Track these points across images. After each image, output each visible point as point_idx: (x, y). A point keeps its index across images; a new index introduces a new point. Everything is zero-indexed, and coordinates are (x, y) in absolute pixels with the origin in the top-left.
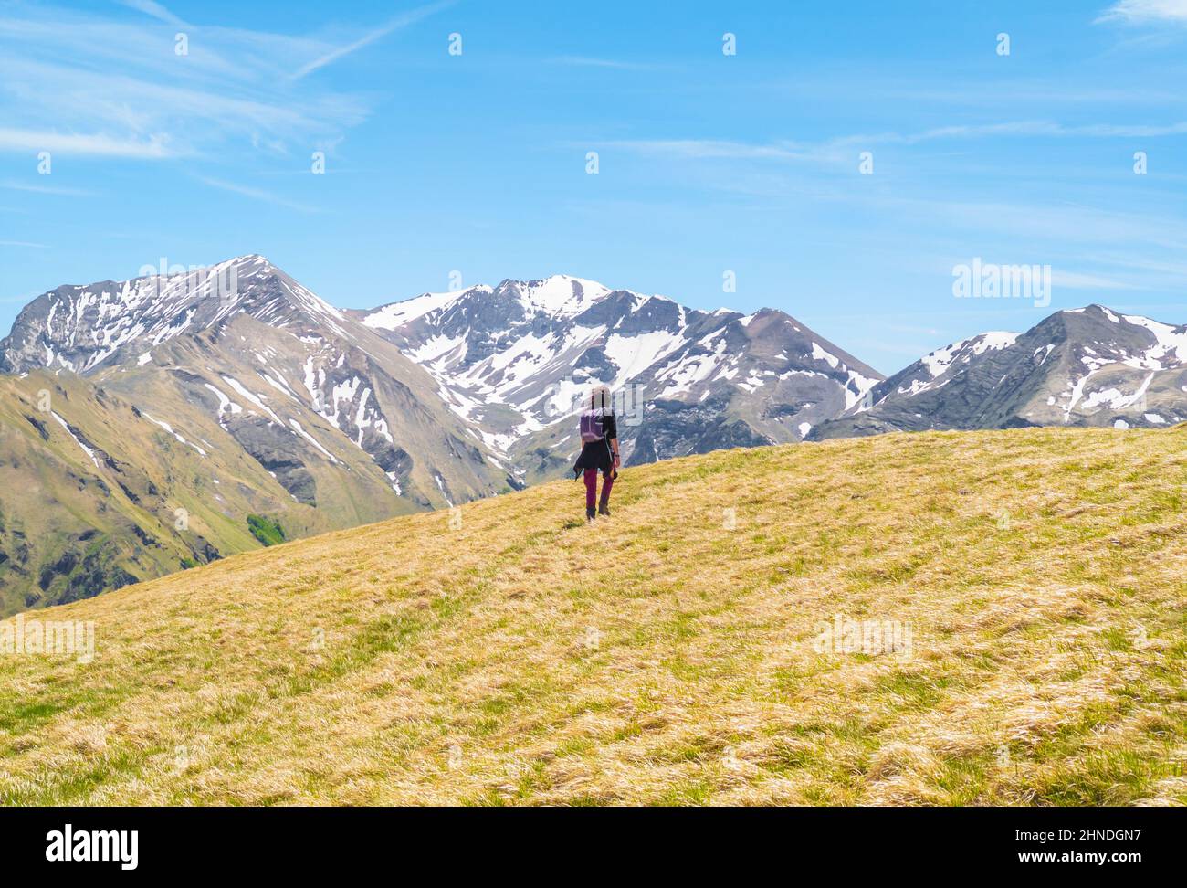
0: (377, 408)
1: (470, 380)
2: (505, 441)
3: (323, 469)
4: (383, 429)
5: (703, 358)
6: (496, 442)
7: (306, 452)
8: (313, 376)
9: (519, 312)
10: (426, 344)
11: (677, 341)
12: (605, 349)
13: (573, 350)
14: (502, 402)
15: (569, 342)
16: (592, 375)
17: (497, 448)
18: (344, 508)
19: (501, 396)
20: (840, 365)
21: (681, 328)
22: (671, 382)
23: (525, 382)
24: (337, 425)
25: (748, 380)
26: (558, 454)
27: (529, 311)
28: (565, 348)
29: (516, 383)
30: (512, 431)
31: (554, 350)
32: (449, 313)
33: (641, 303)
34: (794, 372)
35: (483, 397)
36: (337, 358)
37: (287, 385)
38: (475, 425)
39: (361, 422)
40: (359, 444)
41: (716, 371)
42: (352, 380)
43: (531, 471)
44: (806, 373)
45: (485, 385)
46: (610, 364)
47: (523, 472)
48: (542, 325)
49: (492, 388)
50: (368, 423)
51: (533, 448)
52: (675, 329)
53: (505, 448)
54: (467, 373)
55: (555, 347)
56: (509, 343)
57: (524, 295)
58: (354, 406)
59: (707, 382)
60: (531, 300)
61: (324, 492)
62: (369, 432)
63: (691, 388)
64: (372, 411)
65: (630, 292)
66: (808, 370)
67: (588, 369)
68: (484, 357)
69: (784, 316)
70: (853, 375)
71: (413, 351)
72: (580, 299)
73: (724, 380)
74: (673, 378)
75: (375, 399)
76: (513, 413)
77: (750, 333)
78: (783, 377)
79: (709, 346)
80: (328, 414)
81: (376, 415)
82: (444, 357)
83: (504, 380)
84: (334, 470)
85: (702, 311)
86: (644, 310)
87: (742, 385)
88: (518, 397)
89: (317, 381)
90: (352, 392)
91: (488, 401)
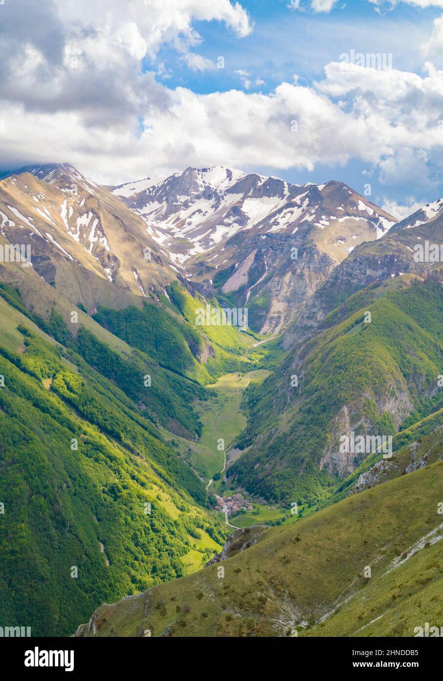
0: (102, 231)
1: (167, 225)
2: (182, 258)
3: (61, 262)
4: (104, 243)
5: (295, 209)
6: (177, 258)
7: (52, 252)
8: (66, 211)
9: (196, 186)
10: (146, 206)
11: (283, 202)
12: (242, 207)
13: (224, 208)
14: (183, 237)
15: (223, 204)
16: (235, 222)
17: (178, 262)
18: (72, 286)
19: (183, 234)
20: (374, 213)
21: (285, 195)
22: (276, 223)
23: (197, 226)
24: (77, 240)
25: (320, 221)
26: (210, 265)
27: (202, 186)
28: (221, 207)
29: (193, 226)
30: (187, 252)
31: (214, 209)
32: (159, 189)
33: (263, 181)
34: (348, 217)
35: (173, 234)
36: (81, 201)
37: (49, 215)
38: (166, 248)
39: (92, 239)
40: (90, 252)
41: (302, 217)
42: (88, 214)
43: (195, 274)
44: (355, 218)
45: (175, 228)
46: (245, 216)
47: (191, 275)
48: (209, 193)
49: (179, 230)
50: (96, 239)
51: (197, 262)
52: (282, 196)
53: (182, 262)
54: (166, 221)
55: (215, 207)
56: (190, 204)
57: (199, 177)
58: (88, 229)
59: (297, 223)
60: (203, 180)
61: (61, 275)
62: (96, 245)
63: (287, 226)
64: (99, 232)
65: (258, 174)
66: (355, 216)
67: (232, 219)
68: (175, 212)
69: (343, 185)
70: (381, 219)
71: (138, 210)
72: (230, 180)
73: (306, 221)
74: (278, 221)
75: (101, 225)
76: (189, 243)
77: (323, 195)
78: (341, 220)
79: (299, 202)
80: (73, 233)
81: (101, 235)
82: (154, 212)
83: (186, 225)
84: (69, 263)
85: (297, 185)
86: (265, 185)
87: (316, 224)
88: (193, 234)
89: (68, 214)
90: (89, 220)
91: (175, 236)
